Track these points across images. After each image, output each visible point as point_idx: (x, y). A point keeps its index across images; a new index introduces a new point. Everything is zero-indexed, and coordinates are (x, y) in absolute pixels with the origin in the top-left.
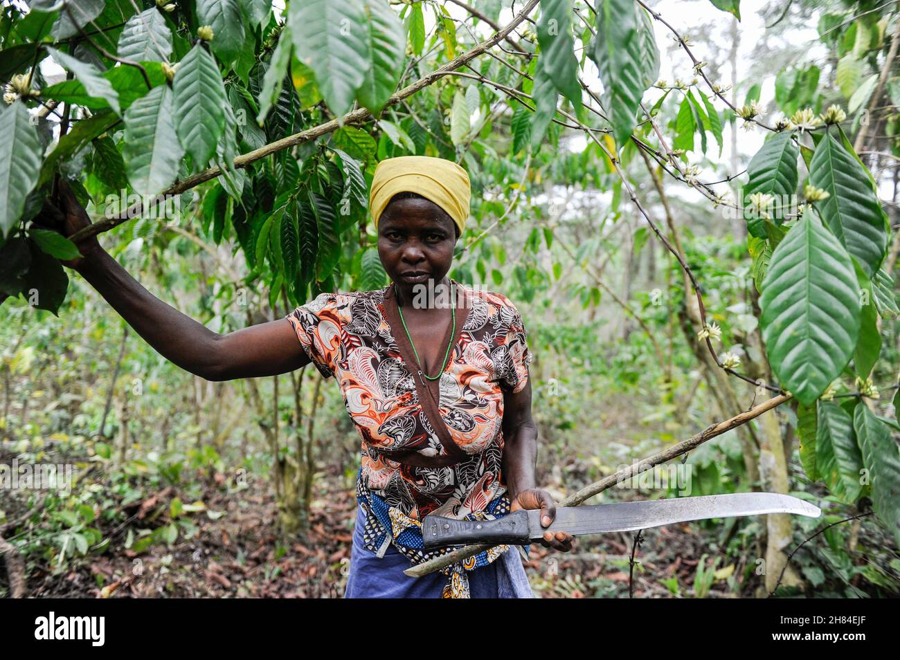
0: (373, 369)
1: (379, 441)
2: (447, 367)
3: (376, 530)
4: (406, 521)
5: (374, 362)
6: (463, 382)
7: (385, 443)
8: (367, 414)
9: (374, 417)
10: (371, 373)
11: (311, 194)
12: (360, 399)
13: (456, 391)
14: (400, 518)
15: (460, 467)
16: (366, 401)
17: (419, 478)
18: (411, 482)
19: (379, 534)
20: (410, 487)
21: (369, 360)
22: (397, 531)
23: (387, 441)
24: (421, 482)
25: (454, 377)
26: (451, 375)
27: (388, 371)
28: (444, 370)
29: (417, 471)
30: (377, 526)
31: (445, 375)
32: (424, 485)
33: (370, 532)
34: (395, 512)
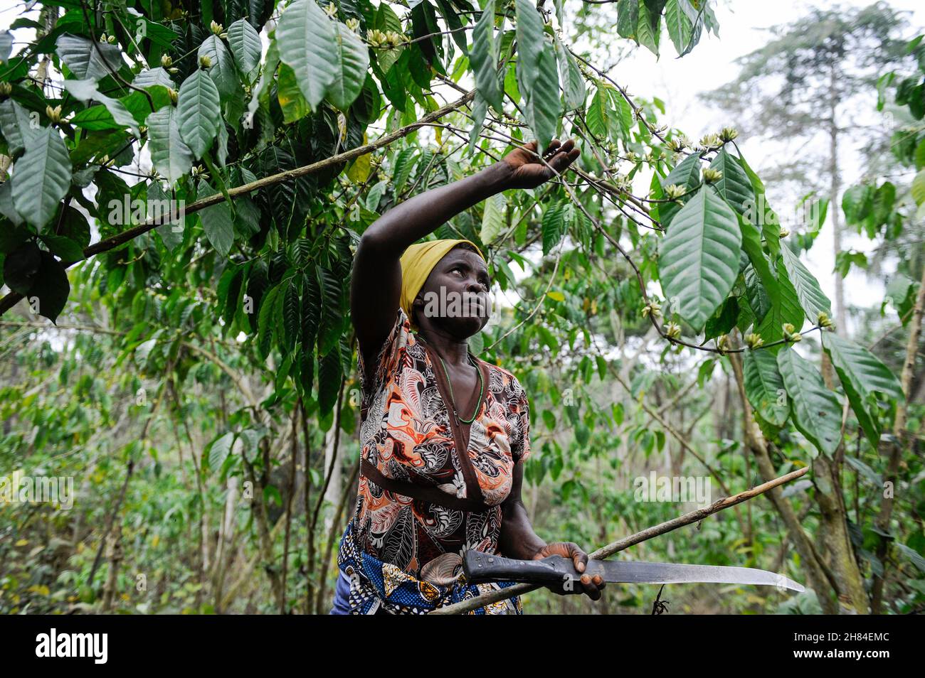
0: (417, 392)
1: (409, 459)
2: (478, 416)
3: (363, 596)
4: (402, 576)
5: (420, 386)
6: (490, 434)
7: (416, 463)
8: (404, 429)
9: (412, 435)
10: (414, 394)
11: (318, 268)
12: (400, 414)
13: (484, 440)
14: (395, 573)
15: (472, 517)
16: (406, 417)
17: (431, 516)
18: (421, 519)
19: (366, 599)
20: (419, 526)
21: (416, 383)
22: (389, 589)
23: (419, 462)
24: (430, 522)
25: (483, 428)
26: (481, 424)
27: (430, 398)
28: (476, 418)
29: (431, 508)
30: (364, 591)
31: (476, 423)
32: (434, 525)
33: (356, 597)
34: (389, 568)
